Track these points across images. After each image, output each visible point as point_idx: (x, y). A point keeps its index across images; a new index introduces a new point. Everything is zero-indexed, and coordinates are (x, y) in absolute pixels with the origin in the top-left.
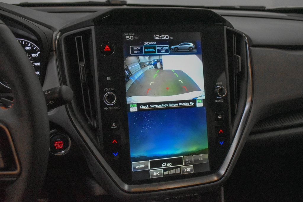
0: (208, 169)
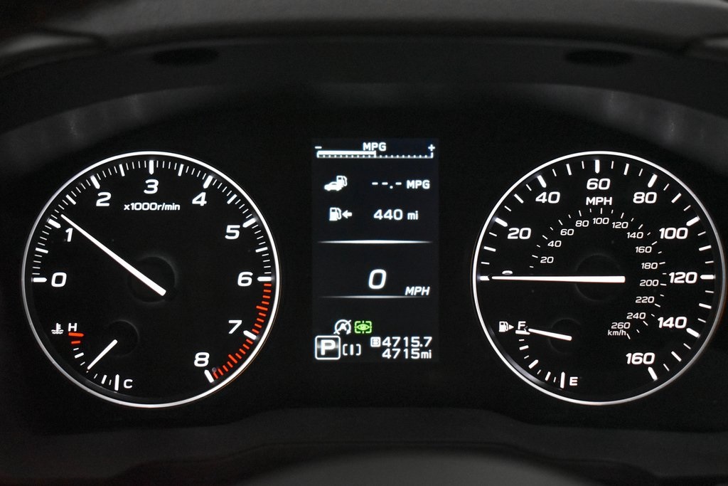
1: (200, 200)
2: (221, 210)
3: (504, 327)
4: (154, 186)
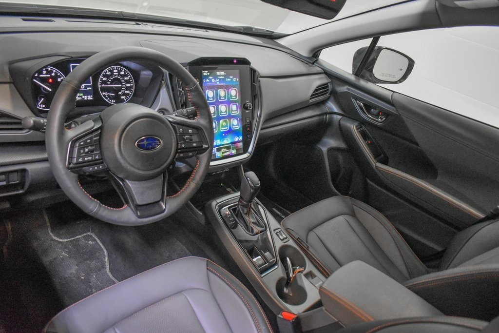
0: (242, 152)
1: (53, 74)
2: (57, 76)
3: (104, 93)
4: (45, 72)
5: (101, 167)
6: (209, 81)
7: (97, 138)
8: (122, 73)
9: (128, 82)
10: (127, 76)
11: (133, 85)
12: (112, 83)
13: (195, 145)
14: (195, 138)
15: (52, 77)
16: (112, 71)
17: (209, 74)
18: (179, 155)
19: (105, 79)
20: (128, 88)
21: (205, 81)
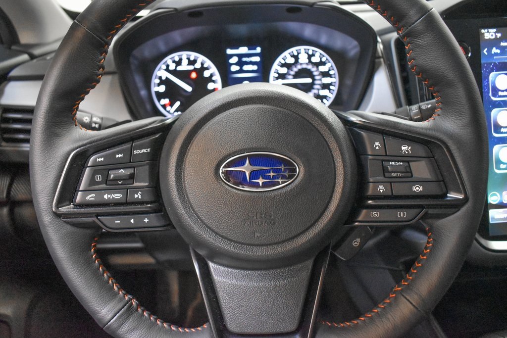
5: (146, 220)
6: (498, 51)
7: (144, 151)
8: (314, 60)
9: (326, 74)
10: (323, 64)
11: (335, 80)
12: (295, 76)
13: (418, 189)
14: (421, 169)
15: (195, 70)
16: (296, 58)
17: (499, 35)
18: (368, 215)
19: (284, 70)
20: (326, 86)
21: (489, 51)
